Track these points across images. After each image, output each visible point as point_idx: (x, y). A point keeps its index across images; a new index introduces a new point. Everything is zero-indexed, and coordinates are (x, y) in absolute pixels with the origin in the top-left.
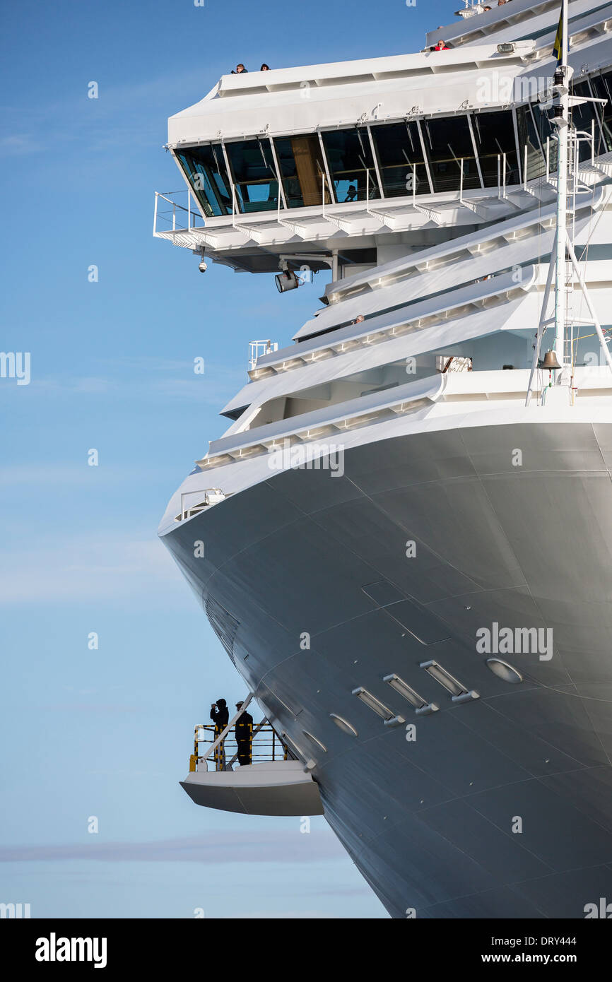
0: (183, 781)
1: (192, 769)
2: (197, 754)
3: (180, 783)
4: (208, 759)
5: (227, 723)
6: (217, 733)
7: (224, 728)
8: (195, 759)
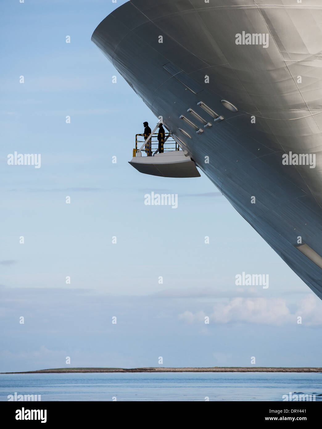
0: (130, 162)
1: (134, 155)
2: (136, 148)
3: (129, 162)
4: (142, 150)
5: (151, 133)
6: (146, 138)
7: (149, 135)
8: (136, 151)
